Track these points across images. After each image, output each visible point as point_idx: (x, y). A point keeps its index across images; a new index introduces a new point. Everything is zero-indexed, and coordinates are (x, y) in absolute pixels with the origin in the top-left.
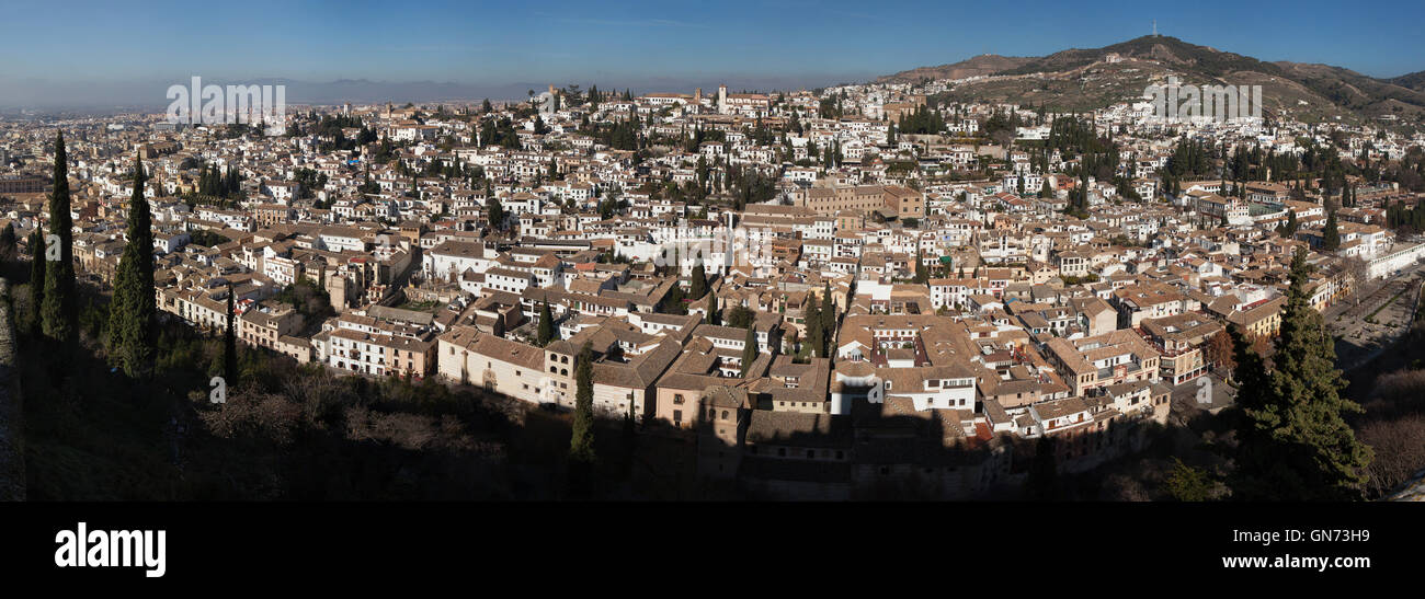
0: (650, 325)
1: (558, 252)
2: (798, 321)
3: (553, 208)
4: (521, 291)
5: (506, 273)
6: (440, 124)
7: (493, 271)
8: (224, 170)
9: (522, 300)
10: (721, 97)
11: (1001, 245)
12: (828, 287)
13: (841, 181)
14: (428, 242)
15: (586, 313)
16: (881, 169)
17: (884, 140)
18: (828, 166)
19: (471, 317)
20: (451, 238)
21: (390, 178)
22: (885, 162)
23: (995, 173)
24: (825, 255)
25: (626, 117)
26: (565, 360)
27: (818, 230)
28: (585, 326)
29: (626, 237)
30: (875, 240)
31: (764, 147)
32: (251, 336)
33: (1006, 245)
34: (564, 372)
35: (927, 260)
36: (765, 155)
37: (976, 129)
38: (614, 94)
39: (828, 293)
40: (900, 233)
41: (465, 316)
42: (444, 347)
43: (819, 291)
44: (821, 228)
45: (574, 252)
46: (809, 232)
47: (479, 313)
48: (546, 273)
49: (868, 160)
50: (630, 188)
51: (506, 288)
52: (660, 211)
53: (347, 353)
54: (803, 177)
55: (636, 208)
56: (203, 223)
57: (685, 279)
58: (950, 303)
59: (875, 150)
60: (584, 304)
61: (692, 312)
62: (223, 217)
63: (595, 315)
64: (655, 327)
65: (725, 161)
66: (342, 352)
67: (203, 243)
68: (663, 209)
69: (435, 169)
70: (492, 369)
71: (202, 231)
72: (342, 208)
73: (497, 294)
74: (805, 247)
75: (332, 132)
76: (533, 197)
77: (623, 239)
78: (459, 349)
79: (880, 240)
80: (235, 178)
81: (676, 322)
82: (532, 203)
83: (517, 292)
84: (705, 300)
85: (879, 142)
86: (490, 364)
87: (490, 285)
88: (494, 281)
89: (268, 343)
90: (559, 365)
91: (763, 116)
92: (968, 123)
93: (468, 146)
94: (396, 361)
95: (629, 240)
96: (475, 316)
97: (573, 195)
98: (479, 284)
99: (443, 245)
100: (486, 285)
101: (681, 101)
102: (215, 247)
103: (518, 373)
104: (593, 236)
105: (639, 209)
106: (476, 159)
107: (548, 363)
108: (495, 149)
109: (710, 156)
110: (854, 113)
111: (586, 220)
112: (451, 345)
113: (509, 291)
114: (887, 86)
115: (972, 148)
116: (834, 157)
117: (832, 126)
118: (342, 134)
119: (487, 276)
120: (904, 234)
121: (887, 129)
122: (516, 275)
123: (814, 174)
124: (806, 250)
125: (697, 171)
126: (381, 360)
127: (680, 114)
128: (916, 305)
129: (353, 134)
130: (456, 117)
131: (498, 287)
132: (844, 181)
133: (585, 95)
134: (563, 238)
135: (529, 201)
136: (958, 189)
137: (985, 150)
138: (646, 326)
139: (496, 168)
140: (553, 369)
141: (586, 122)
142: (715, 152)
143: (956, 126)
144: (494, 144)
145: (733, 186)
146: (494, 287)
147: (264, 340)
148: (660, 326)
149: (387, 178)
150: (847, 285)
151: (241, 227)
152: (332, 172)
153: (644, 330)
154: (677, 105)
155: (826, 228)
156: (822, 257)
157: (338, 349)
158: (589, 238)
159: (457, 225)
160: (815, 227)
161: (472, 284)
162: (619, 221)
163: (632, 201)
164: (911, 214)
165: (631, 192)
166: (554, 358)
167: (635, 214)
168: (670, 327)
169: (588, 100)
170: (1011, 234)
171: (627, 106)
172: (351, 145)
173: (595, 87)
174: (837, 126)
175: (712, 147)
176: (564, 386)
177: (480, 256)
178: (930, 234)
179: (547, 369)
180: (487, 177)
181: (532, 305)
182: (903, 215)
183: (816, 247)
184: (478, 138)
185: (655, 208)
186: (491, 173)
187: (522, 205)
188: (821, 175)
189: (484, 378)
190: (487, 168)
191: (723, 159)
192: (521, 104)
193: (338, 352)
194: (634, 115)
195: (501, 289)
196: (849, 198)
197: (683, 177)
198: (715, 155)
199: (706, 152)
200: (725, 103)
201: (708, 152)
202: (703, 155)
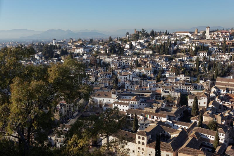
4: (126, 110)
5: (120, 104)
7: (115, 103)
9: (126, 114)
10: (207, 32)
25: (166, 42)
26: (143, 139)
34: (143, 144)
38: (161, 33)
45: (145, 95)
52: (180, 79)
57: (190, 107)
61: (192, 121)
63: (154, 120)
69: (91, 64)
76: (129, 74)
84: (198, 117)
90: (141, 141)
93: (104, 54)
97: (145, 73)
101: (189, 35)
103: (126, 144)
106: (107, 60)
107: (137, 140)
108: (114, 55)
113: (122, 110)
118: (53, 52)
122: (124, 104)
127: (189, 40)
133: (149, 33)
138: (174, 125)
139: (115, 63)
140: (139, 143)
141: (150, 44)
148: (179, 126)
153: (173, 128)
154: (187, 36)
158: (151, 90)
162: (163, 83)
166: (139, 138)
169: (150, 35)
171: (166, 37)
173: (153, 30)
175: (202, 53)
176: (143, 149)
177: (110, 97)
181: (130, 116)
191: (207, 58)
192: (124, 38)
194: (169, 41)
195: (119, 110)
198: (203, 57)
199: (199, 55)
200: (209, 34)
201: (200, 56)
202: (198, 57)
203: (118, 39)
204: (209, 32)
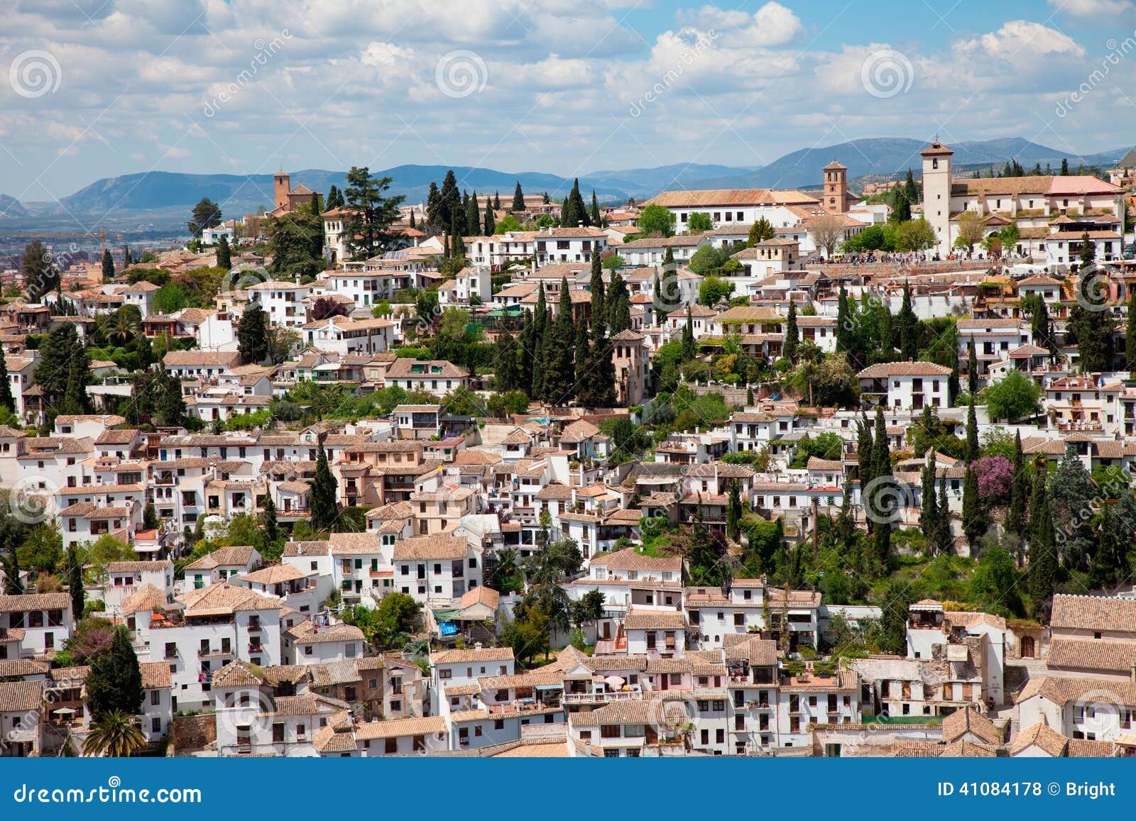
10: (928, 192)
25: (578, 286)
38: (519, 203)
65: (962, 436)
76: (254, 604)
82: (254, 624)
91: (1099, 256)
101: (778, 218)
105: (649, 628)
108: (87, 430)
109: (901, 416)
125: (852, 473)
127: (777, 264)
133: (416, 210)
135: (242, 618)
139: (99, 504)
141: (427, 308)
142: (918, 400)
144: (85, 411)
145: (998, 529)
154: (762, 231)
162: (580, 671)
163: (620, 597)
165: (615, 563)
167: (636, 645)
169: (427, 230)
171: (576, 245)
173: (451, 180)
175: (908, 381)
180: (64, 538)
185: (708, 618)
186: (81, 526)
187: (214, 633)
191: (951, 427)
192: (171, 258)
194: (606, 277)
198: (918, 412)
199: (884, 401)
200: (946, 214)
201: (891, 403)
202: (871, 414)
203: (109, 272)
204: (945, 192)
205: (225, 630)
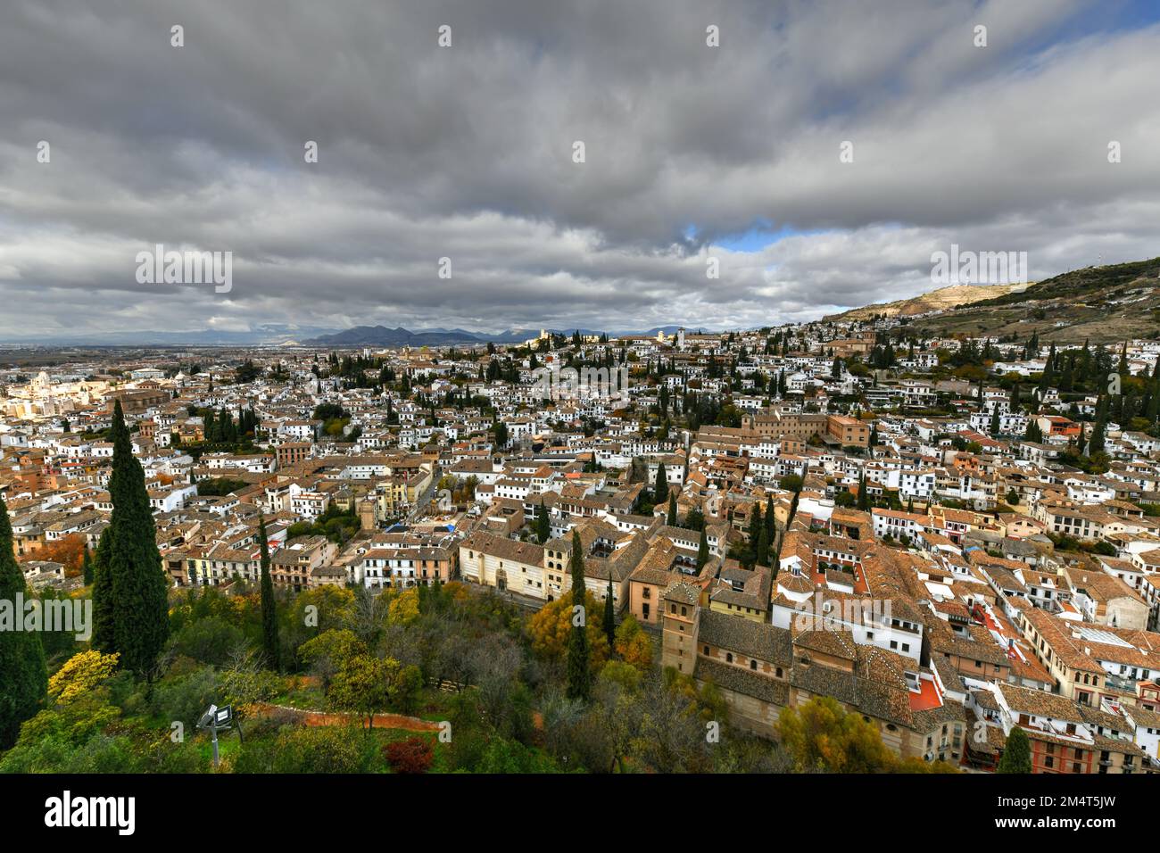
0: (624, 524)
1: (552, 464)
2: (744, 530)
3: (547, 429)
4: (524, 497)
5: (512, 484)
6: (452, 363)
7: (501, 483)
8: (236, 415)
9: (524, 505)
11: (962, 485)
12: (771, 502)
13: (784, 409)
14: (447, 461)
15: (575, 514)
16: (824, 400)
17: (828, 372)
18: (772, 394)
19: (485, 523)
20: (466, 457)
21: (411, 410)
22: (829, 394)
23: (959, 411)
24: (769, 473)
25: (603, 356)
26: (559, 556)
27: (763, 451)
28: (573, 525)
29: (604, 451)
30: (817, 464)
31: (716, 380)
32: (282, 577)
33: (969, 487)
34: (559, 567)
35: (871, 488)
36: (717, 386)
37: (935, 364)
39: (771, 508)
40: (842, 460)
41: (479, 522)
42: (464, 553)
43: (764, 503)
44: (765, 448)
45: (564, 464)
46: (755, 452)
47: (491, 519)
48: (543, 482)
49: (811, 390)
50: (607, 412)
51: (511, 496)
52: (631, 430)
53: (380, 573)
54: (750, 404)
55: (611, 428)
56: (213, 471)
57: (651, 486)
58: (895, 536)
59: (819, 383)
60: (573, 507)
61: (656, 515)
62: (238, 463)
63: (582, 515)
64: (628, 526)
65: (683, 390)
66: (375, 572)
67: (216, 493)
68: (633, 429)
69: (450, 400)
70: (503, 568)
71: (212, 480)
72: (368, 441)
73: (504, 501)
74: (751, 464)
75: (353, 372)
76: (531, 421)
77: (601, 453)
78: (476, 554)
79: (822, 464)
80: (250, 420)
81: (644, 523)
82: (530, 425)
83: (521, 498)
84: (666, 506)
85: (823, 375)
86: (501, 563)
87: (499, 494)
88: (502, 491)
89: (301, 580)
90: (555, 560)
91: (715, 353)
92: (925, 358)
93: (476, 381)
94: (425, 572)
95: (607, 453)
96: (489, 522)
97: (563, 418)
98: (490, 494)
99: (459, 463)
100: (496, 495)
102: (231, 494)
103: (524, 570)
104: (579, 451)
105: (614, 429)
106: (484, 391)
107: (547, 559)
108: (499, 383)
109: (671, 386)
110: (799, 349)
111: (573, 438)
112: (469, 550)
113: (514, 498)
114: (833, 324)
115: (929, 384)
116: (778, 386)
117: (777, 361)
118: (364, 376)
119: (496, 487)
120: (846, 461)
121: (832, 364)
122: (519, 485)
123: (760, 403)
124: (752, 467)
125: (659, 398)
126: (411, 572)
128: (857, 530)
129: (374, 374)
130: (464, 357)
131: (505, 495)
132: (788, 409)
134: (555, 453)
135: (528, 424)
136: (908, 422)
137: (945, 387)
138: (620, 525)
139: (500, 398)
140: (551, 565)
142: (674, 383)
143: (910, 360)
144: (498, 379)
145: (689, 411)
146: (502, 496)
147: (297, 578)
148: (632, 526)
149: (408, 410)
150: (789, 502)
151: (260, 469)
152: (355, 409)
153: (620, 529)
155: (770, 449)
156: (766, 474)
157: (372, 570)
158: (576, 452)
159: (470, 446)
160: (760, 448)
161: (485, 494)
162: (598, 438)
163: (607, 423)
164: (856, 442)
165: (607, 415)
166: (551, 554)
167: (611, 433)
168: (639, 526)
170: (976, 476)
171: (603, 347)
172: (372, 384)
174: (782, 361)
175: (672, 379)
176: (559, 579)
177: (490, 471)
178: (875, 463)
179: (546, 565)
180: (493, 405)
181: (532, 509)
182: (846, 443)
183: (760, 466)
184: (485, 374)
185: (626, 428)
186: (497, 403)
187: (522, 427)
188: (765, 404)
189: (497, 577)
190: (492, 398)
191: (681, 388)
193: (372, 573)
194: (609, 354)
195: (508, 497)
196: (792, 424)
197: (649, 404)
198: (675, 385)
200: (683, 343)
201: (669, 383)
202: (665, 385)
204: (683, 338)
205: (524, 426)
